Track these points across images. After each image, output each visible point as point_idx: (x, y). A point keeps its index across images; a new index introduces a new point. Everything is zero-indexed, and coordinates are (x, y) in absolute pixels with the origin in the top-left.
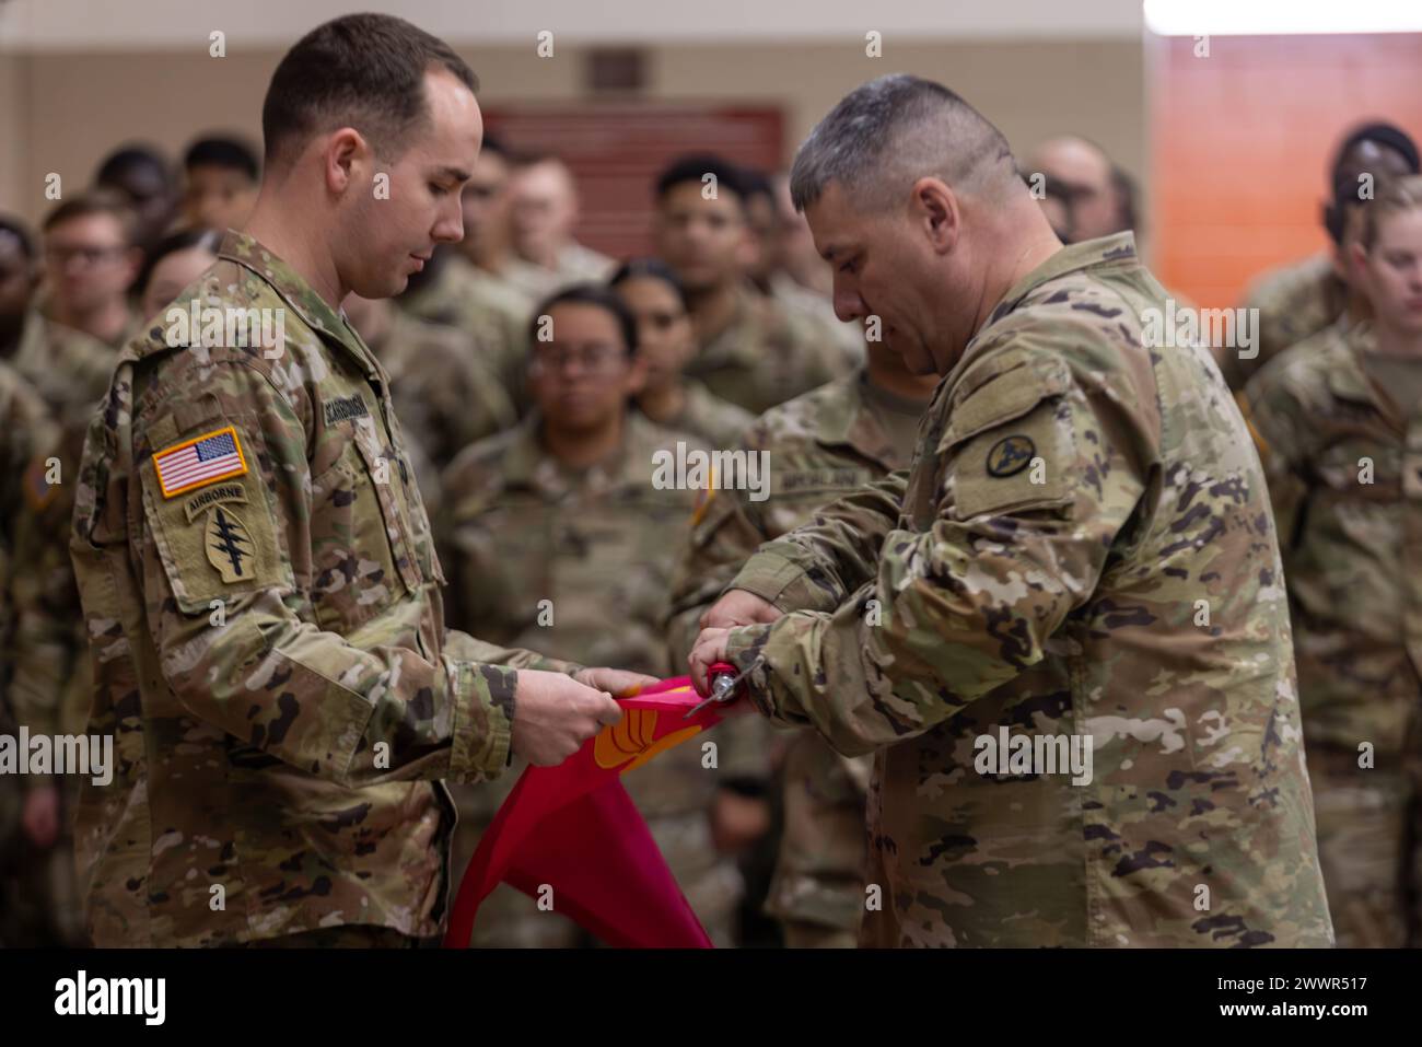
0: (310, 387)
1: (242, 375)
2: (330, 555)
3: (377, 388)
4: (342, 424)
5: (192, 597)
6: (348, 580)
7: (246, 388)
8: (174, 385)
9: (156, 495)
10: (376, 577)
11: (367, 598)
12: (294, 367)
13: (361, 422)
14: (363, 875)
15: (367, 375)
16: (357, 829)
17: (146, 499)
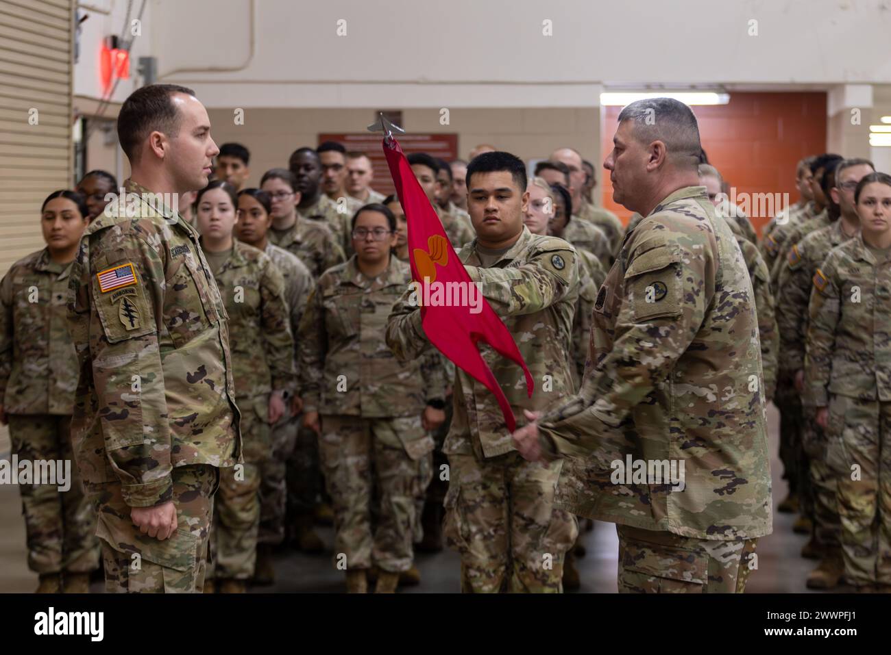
0: (164, 243)
1: (135, 241)
2: (175, 311)
3: (193, 240)
4: (180, 257)
5: (114, 337)
6: (184, 321)
7: (137, 246)
8: (107, 243)
9: (98, 291)
10: (197, 319)
11: (193, 328)
12: (157, 236)
13: (188, 255)
14: (197, 443)
15: (188, 235)
16: (192, 424)
17: (94, 292)
